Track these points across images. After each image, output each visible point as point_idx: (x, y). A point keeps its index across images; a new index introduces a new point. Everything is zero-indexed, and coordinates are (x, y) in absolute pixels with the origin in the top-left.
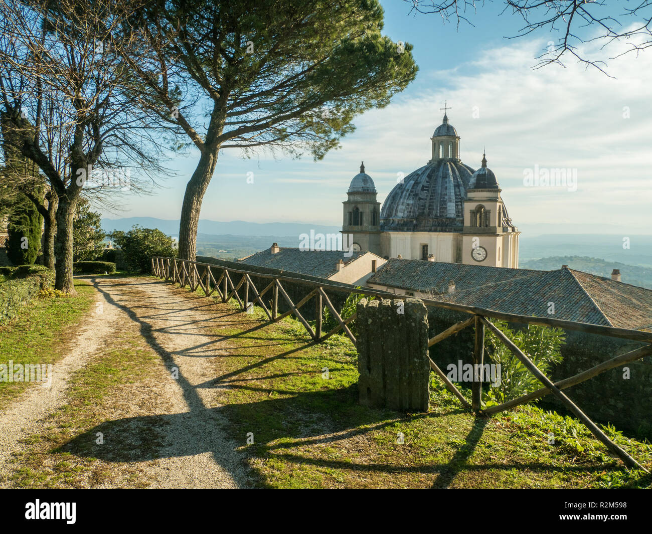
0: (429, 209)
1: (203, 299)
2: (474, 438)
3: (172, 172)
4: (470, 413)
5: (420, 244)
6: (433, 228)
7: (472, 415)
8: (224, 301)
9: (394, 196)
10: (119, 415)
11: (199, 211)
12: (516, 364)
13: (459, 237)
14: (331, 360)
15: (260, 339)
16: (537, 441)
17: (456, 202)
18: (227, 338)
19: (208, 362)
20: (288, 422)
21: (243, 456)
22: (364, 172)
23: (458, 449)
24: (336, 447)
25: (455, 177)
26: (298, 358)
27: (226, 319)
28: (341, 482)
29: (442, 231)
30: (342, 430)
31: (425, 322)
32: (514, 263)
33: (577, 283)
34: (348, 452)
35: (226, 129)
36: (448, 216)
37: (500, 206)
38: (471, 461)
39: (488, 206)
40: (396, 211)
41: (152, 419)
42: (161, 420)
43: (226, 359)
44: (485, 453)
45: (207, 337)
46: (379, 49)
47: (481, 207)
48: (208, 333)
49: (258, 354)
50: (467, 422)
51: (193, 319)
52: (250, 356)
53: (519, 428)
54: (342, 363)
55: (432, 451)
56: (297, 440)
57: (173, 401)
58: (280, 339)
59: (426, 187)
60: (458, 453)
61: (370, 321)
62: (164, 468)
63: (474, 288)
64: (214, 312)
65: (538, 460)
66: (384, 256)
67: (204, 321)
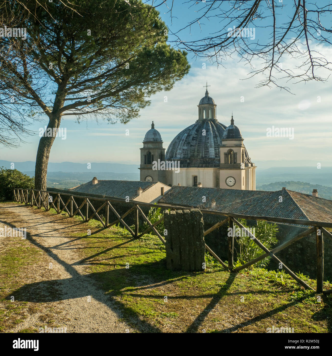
0: (198, 152)
1: (56, 215)
2: (230, 282)
3: (31, 132)
4: (228, 271)
5: (192, 176)
6: (200, 165)
7: (228, 272)
8: (71, 216)
9: (174, 144)
10: (31, 281)
11: (48, 158)
12: (252, 244)
13: (217, 171)
14: (146, 248)
15: (101, 238)
16: (262, 282)
17: (215, 147)
18: (80, 238)
19: (73, 252)
20: (129, 280)
21: (108, 296)
22: (154, 128)
23: (222, 287)
24: (157, 290)
25: (214, 131)
26: (127, 247)
27: (75, 227)
28: (163, 305)
29: (206, 167)
30: (159, 282)
31: (202, 221)
32: (253, 187)
33: (291, 199)
34: (164, 292)
35: (66, 103)
36: (210, 157)
37: (243, 150)
38: (228, 291)
39: (235, 150)
40: (176, 154)
41: (51, 282)
42: (57, 282)
43: (83, 250)
44: (235, 288)
45: (67, 238)
46: (166, 54)
47: (231, 151)
48: (67, 236)
49: (102, 246)
50: (226, 275)
51: (54, 228)
52: (98, 247)
53: (253, 276)
54: (153, 249)
55: (209, 289)
56: (136, 288)
57: (60, 273)
58: (113, 238)
59: (195, 138)
60: (222, 289)
61: (172, 222)
62: (67, 305)
63: (228, 204)
64: (66, 223)
65: (262, 289)
66: (168, 184)
67: (61, 229)
